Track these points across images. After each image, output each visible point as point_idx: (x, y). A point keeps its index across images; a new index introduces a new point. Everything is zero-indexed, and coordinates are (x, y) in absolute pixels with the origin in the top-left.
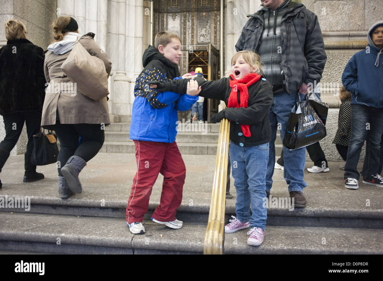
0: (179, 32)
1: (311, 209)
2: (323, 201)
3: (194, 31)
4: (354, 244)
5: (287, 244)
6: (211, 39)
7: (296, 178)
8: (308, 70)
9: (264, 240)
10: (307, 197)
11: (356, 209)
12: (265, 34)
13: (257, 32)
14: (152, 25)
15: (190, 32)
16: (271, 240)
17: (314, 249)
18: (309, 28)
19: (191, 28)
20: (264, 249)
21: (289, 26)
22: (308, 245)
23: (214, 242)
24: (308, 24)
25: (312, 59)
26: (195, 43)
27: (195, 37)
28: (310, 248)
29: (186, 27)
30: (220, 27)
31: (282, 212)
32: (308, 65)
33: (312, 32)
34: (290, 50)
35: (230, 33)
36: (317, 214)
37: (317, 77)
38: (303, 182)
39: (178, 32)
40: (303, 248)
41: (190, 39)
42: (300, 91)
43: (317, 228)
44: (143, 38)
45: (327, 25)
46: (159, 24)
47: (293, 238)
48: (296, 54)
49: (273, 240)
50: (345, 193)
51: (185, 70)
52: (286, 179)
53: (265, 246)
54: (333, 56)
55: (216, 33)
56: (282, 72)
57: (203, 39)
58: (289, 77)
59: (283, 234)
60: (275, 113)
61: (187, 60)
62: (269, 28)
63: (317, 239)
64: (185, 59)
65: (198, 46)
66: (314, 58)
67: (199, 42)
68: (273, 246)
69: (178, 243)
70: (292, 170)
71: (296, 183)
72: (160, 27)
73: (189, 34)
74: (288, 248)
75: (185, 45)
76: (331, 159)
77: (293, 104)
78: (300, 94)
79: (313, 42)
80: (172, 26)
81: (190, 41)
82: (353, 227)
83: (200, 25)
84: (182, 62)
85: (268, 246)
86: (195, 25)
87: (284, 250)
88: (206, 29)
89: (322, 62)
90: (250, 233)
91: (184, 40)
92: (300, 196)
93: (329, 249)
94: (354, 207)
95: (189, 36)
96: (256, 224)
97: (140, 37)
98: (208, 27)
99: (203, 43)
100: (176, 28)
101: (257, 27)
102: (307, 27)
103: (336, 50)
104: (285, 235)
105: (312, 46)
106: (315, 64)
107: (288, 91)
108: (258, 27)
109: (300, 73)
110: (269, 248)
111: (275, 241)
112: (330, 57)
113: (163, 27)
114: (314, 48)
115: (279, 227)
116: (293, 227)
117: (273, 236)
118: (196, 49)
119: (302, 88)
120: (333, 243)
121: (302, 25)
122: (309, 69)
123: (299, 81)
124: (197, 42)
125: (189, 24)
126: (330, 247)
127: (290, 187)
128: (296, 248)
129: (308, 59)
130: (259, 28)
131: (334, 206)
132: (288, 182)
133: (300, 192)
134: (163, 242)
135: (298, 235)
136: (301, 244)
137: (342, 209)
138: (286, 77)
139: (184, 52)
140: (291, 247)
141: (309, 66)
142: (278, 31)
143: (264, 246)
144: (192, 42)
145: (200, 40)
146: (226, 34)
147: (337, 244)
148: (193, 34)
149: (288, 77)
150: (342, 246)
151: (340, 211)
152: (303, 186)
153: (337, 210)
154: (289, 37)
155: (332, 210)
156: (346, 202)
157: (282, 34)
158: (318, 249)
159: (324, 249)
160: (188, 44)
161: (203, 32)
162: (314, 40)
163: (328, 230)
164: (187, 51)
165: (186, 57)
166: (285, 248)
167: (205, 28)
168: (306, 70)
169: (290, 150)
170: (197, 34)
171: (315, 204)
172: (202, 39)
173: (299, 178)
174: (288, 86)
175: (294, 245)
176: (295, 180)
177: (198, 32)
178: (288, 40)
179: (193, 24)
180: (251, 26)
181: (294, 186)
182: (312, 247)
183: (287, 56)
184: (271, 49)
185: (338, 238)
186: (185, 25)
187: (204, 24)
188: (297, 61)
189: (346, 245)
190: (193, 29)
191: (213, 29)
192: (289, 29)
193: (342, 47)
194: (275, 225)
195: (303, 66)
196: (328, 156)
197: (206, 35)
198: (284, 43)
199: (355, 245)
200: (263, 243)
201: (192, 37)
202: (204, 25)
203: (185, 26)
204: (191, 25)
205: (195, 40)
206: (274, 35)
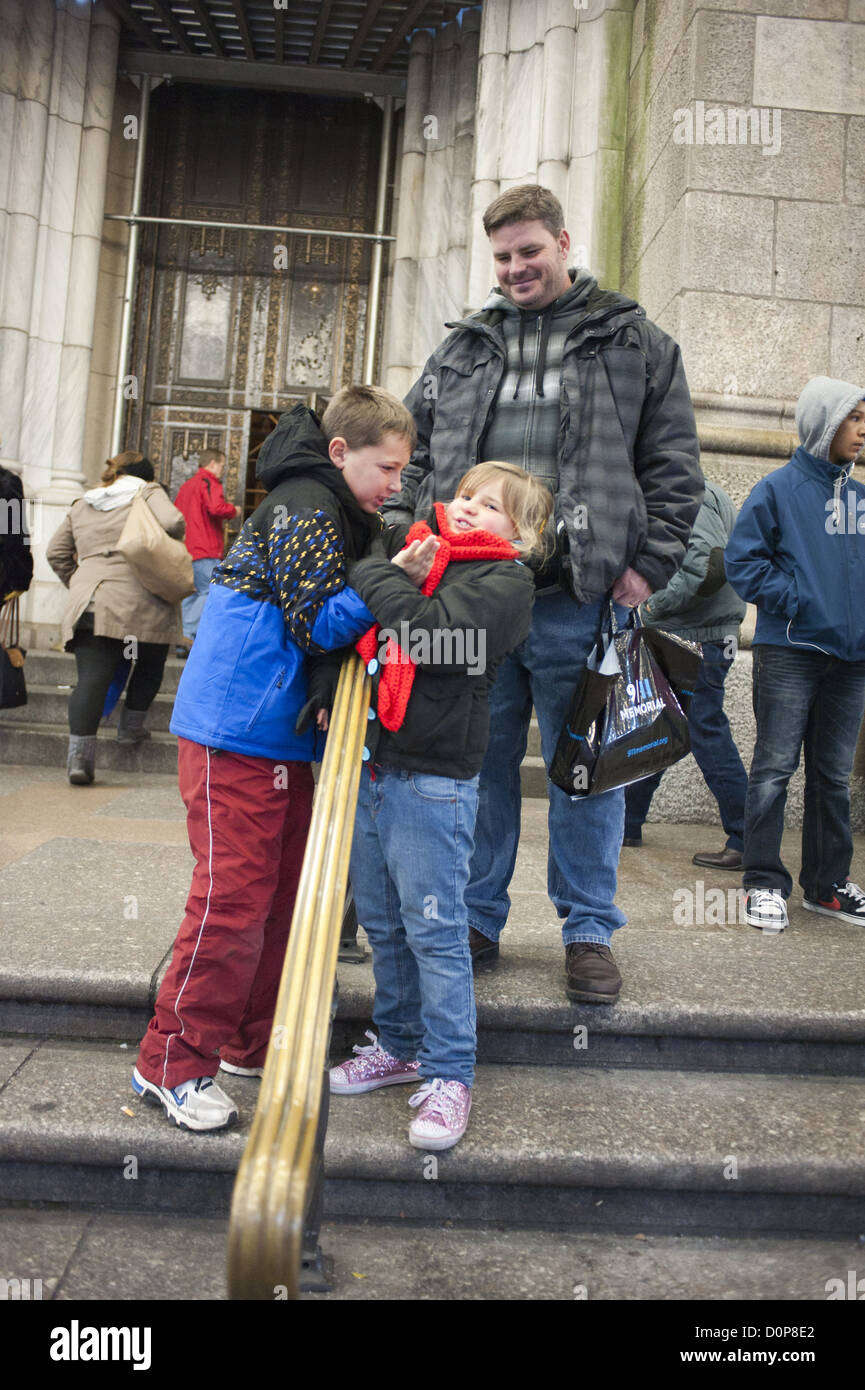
0: (224, 341)
1: (636, 1010)
2: (677, 979)
3: (276, 344)
4: (772, 1136)
5: (549, 1138)
6: (331, 375)
7: (590, 896)
8: (647, 524)
9: (470, 1122)
10: (625, 962)
11: (781, 1007)
12: (509, 388)
13: (482, 380)
14: (128, 306)
15: (262, 344)
16: (495, 1122)
17: (638, 1157)
18: (654, 384)
19: (266, 333)
20: (466, 1161)
21: (591, 371)
22: (619, 1143)
23: (272, 1207)
24: (650, 370)
25: (658, 490)
26: (276, 385)
27: (277, 364)
28: (628, 1156)
29: (248, 329)
30: (366, 339)
31: (535, 1018)
32: (648, 506)
33: (661, 399)
34: (588, 451)
35: (400, 363)
36: (654, 1027)
37: (675, 551)
38: (613, 912)
39: (221, 343)
40: (604, 1156)
41: (260, 372)
42: (616, 595)
43: (652, 1073)
44: (92, 350)
45: (716, 370)
46: (153, 307)
47: (570, 1116)
48: (611, 467)
49: (501, 1124)
50: (748, 947)
51: (235, 475)
52: (555, 898)
53: (471, 1149)
54: (729, 475)
55: (349, 358)
56: (561, 525)
57: (305, 375)
58: (582, 544)
59: (537, 1097)
60: (528, 665)
61: (245, 440)
62: (522, 369)
63: (652, 1116)
64: (239, 438)
65: (286, 396)
66: (667, 484)
67: (291, 383)
68: (501, 1148)
69: (152, 1138)
70: (574, 868)
71: (589, 915)
72: (158, 318)
73: (257, 352)
74: (552, 1156)
75: (243, 388)
76: (705, 818)
77: (590, 638)
78: (615, 605)
79: (663, 432)
80: (201, 318)
81: (259, 378)
82: (770, 1070)
83: (298, 326)
84: (227, 446)
85: (482, 1148)
86: (281, 322)
87: (536, 1163)
88: (316, 341)
89: (691, 500)
90: (418, 1102)
91: (238, 373)
92: (600, 961)
93: (690, 1158)
94: (778, 1005)
95: (255, 361)
96: (439, 1068)
97: (82, 347)
98: (324, 335)
99: (303, 389)
100: (214, 328)
101: (478, 362)
102: (648, 380)
103: (739, 457)
104: (542, 1102)
105: (660, 446)
106: (669, 505)
107: (578, 593)
108: (484, 365)
109: (621, 534)
110: (486, 1154)
111: (509, 1128)
112: (719, 477)
113: (166, 320)
114: (665, 453)
115: (524, 1071)
116: (572, 1073)
117: (501, 1109)
118: (279, 405)
119: (624, 585)
120: (705, 1133)
121: (632, 372)
122: (650, 521)
123: (616, 560)
124: (284, 381)
125: (260, 318)
126: (694, 1148)
127: (567, 928)
128: (578, 1154)
129: (646, 487)
130: (489, 366)
131: (713, 999)
132: (563, 912)
133: (602, 946)
134: (95, 1134)
135: (588, 1104)
136: (595, 1141)
137: (737, 1010)
138: (573, 543)
139: (237, 412)
140: (562, 1152)
141: (649, 513)
142: (551, 385)
143: (467, 1149)
144: (266, 382)
145: (293, 375)
146: (384, 367)
147: (716, 1136)
148: (271, 354)
149: (580, 543)
150: (733, 1145)
151: (732, 1016)
152: (611, 923)
153: (720, 1013)
154: (588, 406)
155: (705, 1011)
156: (751, 980)
157: (564, 393)
158: (653, 1158)
159: (672, 1158)
160: (252, 385)
161: (308, 350)
162: (668, 427)
163: (688, 1082)
164: (246, 409)
165: (241, 432)
166: (543, 1156)
167: (316, 337)
168: (641, 525)
169: (574, 798)
170: (285, 355)
171: (649, 989)
172: (301, 374)
173: (598, 895)
174: (580, 576)
175: (571, 1142)
176: (587, 903)
177: (291, 347)
178: (586, 417)
179: (273, 321)
180: (460, 358)
181: (582, 926)
182: (632, 1152)
183: (578, 470)
184: (526, 441)
185: (718, 1113)
186: (246, 319)
187: (313, 323)
188: (613, 493)
189: (746, 1140)
190: (272, 337)
191: (343, 343)
192: (587, 377)
193: (758, 449)
194: (511, 1064)
195: (632, 511)
196: (698, 808)
197: (316, 362)
198: (571, 425)
199: (775, 1140)
200: (465, 1135)
201: (266, 365)
202: (311, 326)
203: (245, 325)
204: (265, 322)
205: (277, 374)
206: (538, 397)
